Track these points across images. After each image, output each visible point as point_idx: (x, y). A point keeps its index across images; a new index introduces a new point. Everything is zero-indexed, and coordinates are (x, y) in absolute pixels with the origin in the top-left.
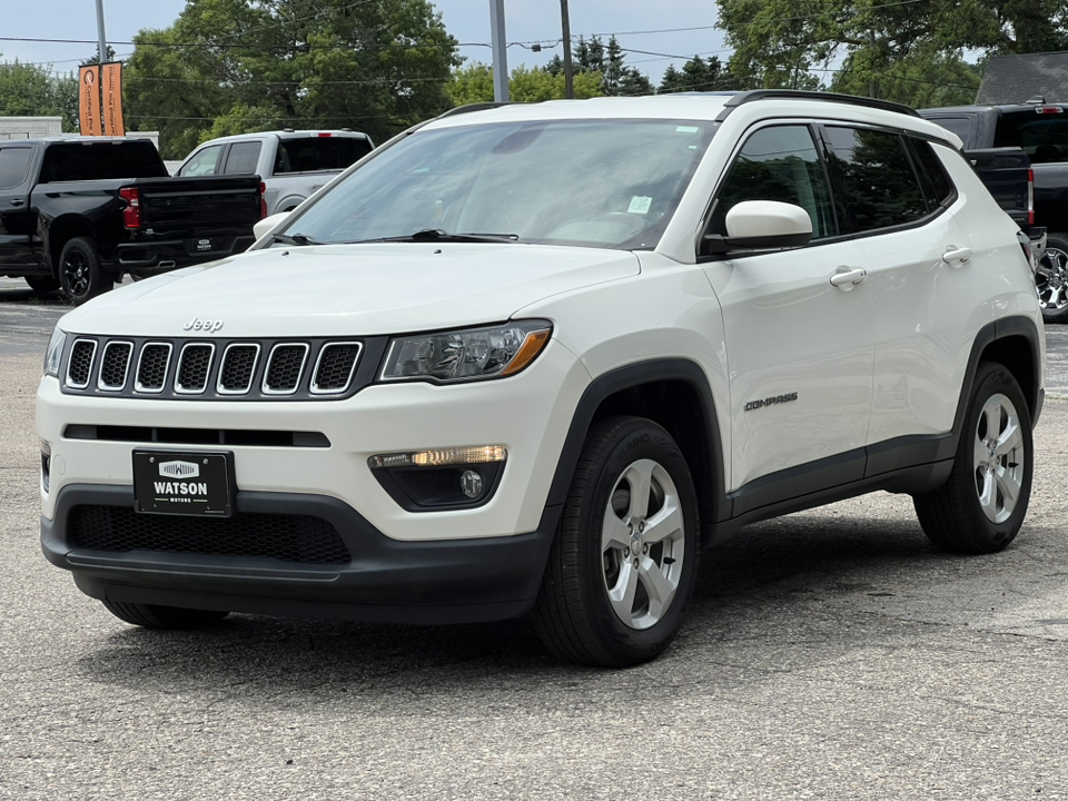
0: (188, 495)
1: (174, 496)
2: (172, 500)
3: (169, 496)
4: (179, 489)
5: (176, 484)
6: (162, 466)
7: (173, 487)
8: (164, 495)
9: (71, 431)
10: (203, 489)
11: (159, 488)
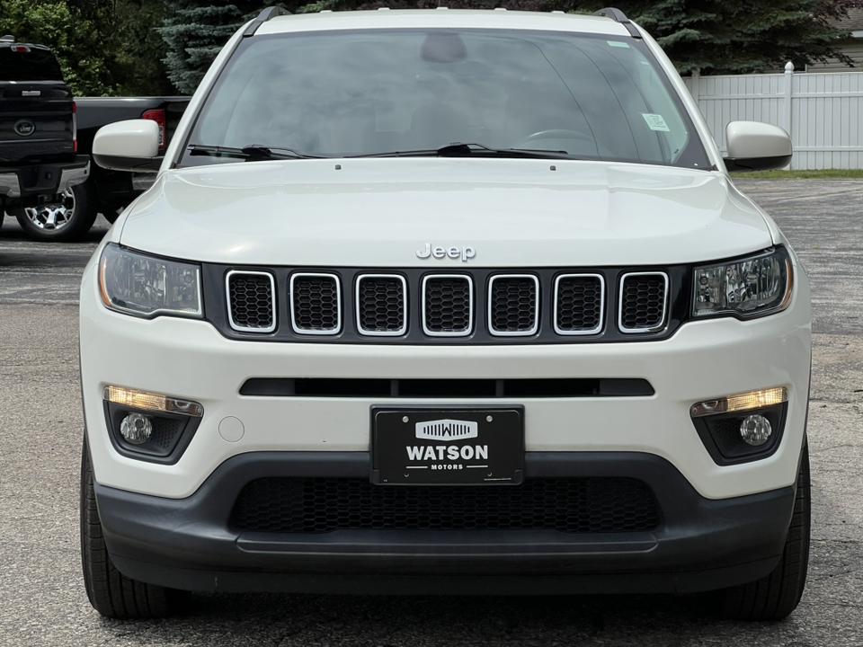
0: (460, 460)
1: (438, 462)
2: (434, 467)
3: (430, 461)
4: (446, 453)
5: (441, 449)
6: (420, 427)
7: (437, 453)
8: (422, 462)
9: (253, 386)
10: (483, 452)
11: (414, 453)
